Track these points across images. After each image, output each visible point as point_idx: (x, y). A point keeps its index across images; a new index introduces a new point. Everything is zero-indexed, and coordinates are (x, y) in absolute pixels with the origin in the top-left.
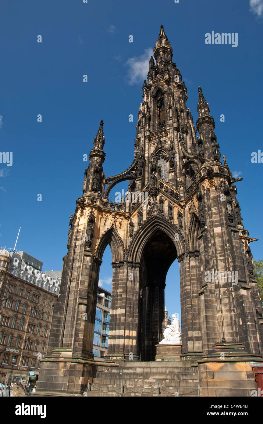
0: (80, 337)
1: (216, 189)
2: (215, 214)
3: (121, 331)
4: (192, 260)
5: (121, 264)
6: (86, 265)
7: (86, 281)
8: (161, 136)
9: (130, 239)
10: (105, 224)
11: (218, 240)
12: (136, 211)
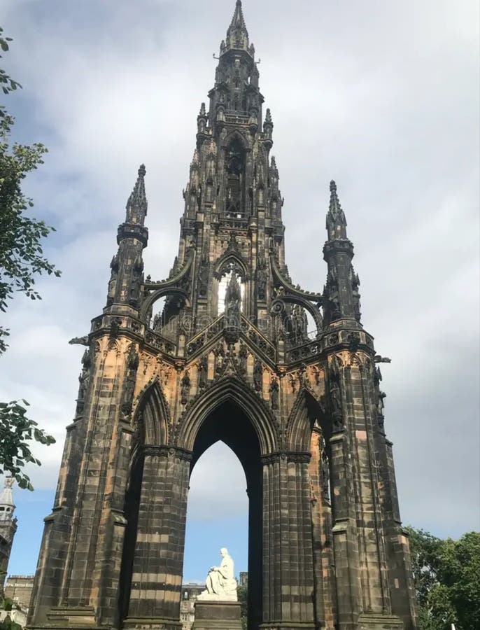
0: (114, 587)
1: (361, 369)
2: (358, 408)
3: (159, 575)
4: (292, 466)
5: (163, 451)
6: (124, 449)
7: (123, 478)
8: (238, 232)
9: (182, 408)
10: (145, 372)
11: (361, 452)
12: (196, 360)
